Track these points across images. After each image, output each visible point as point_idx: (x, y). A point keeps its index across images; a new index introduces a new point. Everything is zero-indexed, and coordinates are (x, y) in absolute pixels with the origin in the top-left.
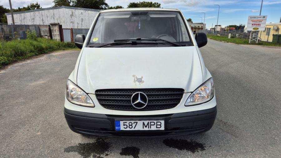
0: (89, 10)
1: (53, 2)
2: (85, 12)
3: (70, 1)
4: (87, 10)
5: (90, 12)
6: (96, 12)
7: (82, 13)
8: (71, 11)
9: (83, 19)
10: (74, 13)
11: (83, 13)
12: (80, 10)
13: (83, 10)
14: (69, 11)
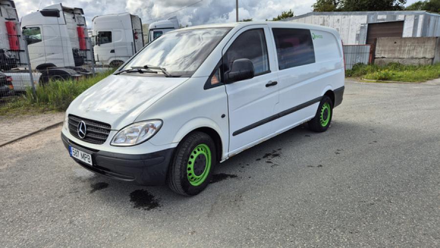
0: (350, 15)
1: (312, 6)
2: (344, 17)
3: (337, 2)
4: (347, 15)
5: (352, 16)
6: (362, 16)
7: (338, 20)
8: (322, 18)
9: (339, 29)
10: (327, 21)
11: (340, 21)
12: (336, 15)
13: (341, 15)
14: (320, 19)
